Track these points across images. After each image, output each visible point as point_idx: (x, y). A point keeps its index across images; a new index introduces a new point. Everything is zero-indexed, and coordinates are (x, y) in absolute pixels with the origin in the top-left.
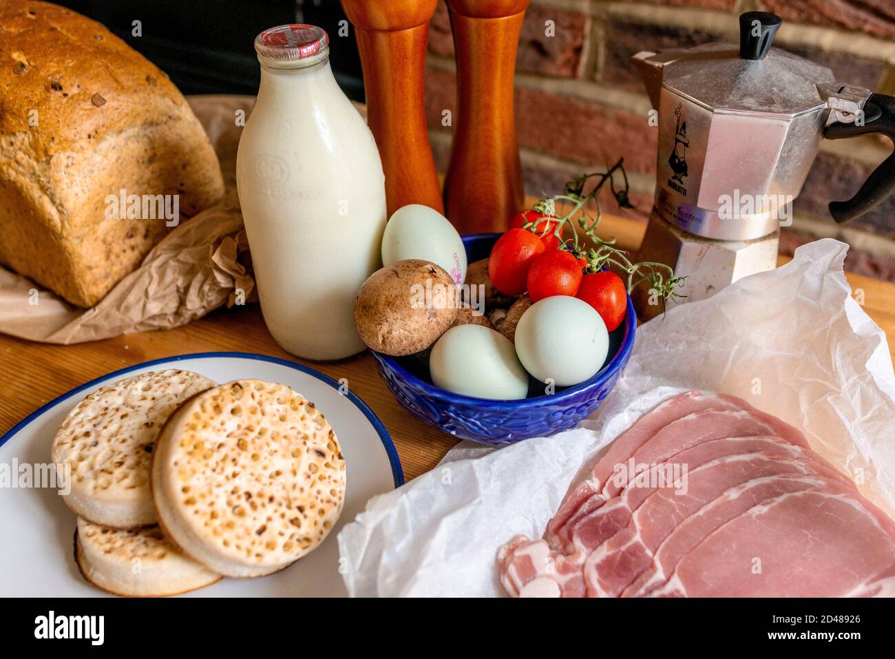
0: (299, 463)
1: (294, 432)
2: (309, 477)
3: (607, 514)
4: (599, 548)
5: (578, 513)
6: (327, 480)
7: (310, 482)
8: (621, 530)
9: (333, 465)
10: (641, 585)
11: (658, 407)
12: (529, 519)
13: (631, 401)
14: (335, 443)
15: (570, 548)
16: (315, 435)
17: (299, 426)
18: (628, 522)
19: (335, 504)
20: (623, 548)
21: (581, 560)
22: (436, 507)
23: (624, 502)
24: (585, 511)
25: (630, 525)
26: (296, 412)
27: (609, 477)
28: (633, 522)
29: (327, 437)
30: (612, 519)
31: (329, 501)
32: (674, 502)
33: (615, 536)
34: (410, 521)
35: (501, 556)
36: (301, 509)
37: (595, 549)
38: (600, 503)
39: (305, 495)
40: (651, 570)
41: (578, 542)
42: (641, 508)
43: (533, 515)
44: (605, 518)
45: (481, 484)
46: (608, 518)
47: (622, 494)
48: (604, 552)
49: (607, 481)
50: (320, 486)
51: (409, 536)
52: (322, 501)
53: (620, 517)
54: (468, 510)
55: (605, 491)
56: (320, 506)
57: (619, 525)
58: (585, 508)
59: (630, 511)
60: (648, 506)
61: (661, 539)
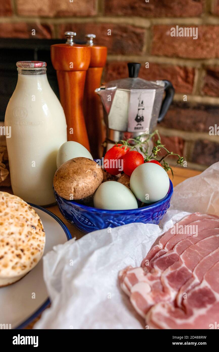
0: (23, 230)
1: (22, 217)
2: (27, 236)
3: (168, 256)
4: (167, 270)
5: (155, 257)
6: (36, 240)
7: (27, 239)
8: (176, 262)
9: (39, 233)
10: (189, 285)
11: (183, 219)
12: (133, 259)
13: (172, 216)
14: (41, 224)
15: (153, 270)
16: (31, 219)
17: (24, 214)
18: (178, 259)
19: (39, 251)
20: (178, 269)
21: (159, 274)
22: (92, 247)
23: (175, 252)
24: (158, 256)
25: (179, 260)
26: (23, 208)
27: (167, 243)
28: (181, 259)
29: (37, 221)
30: (171, 258)
31: (36, 249)
32: (197, 251)
33: (173, 264)
34: (79, 253)
35: (121, 274)
36: (22, 250)
37: (165, 270)
38: (164, 253)
39: (25, 244)
40: (192, 279)
41: (156, 268)
42: (183, 254)
43: (135, 257)
44: (168, 258)
45: (113, 238)
46: (169, 258)
47: (173, 249)
48: (169, 271)
49: (166, 244)
50: (32, 241)
51: (79, 259)
52: (33, 248)
53: (174, 257)
54: (107, 248)
55: (166, 248)
56: (32, 250)
57: (174, 260)
58: (158, 255)
59: (178, 255)
60: (186, 253)
61: (195, 266)
